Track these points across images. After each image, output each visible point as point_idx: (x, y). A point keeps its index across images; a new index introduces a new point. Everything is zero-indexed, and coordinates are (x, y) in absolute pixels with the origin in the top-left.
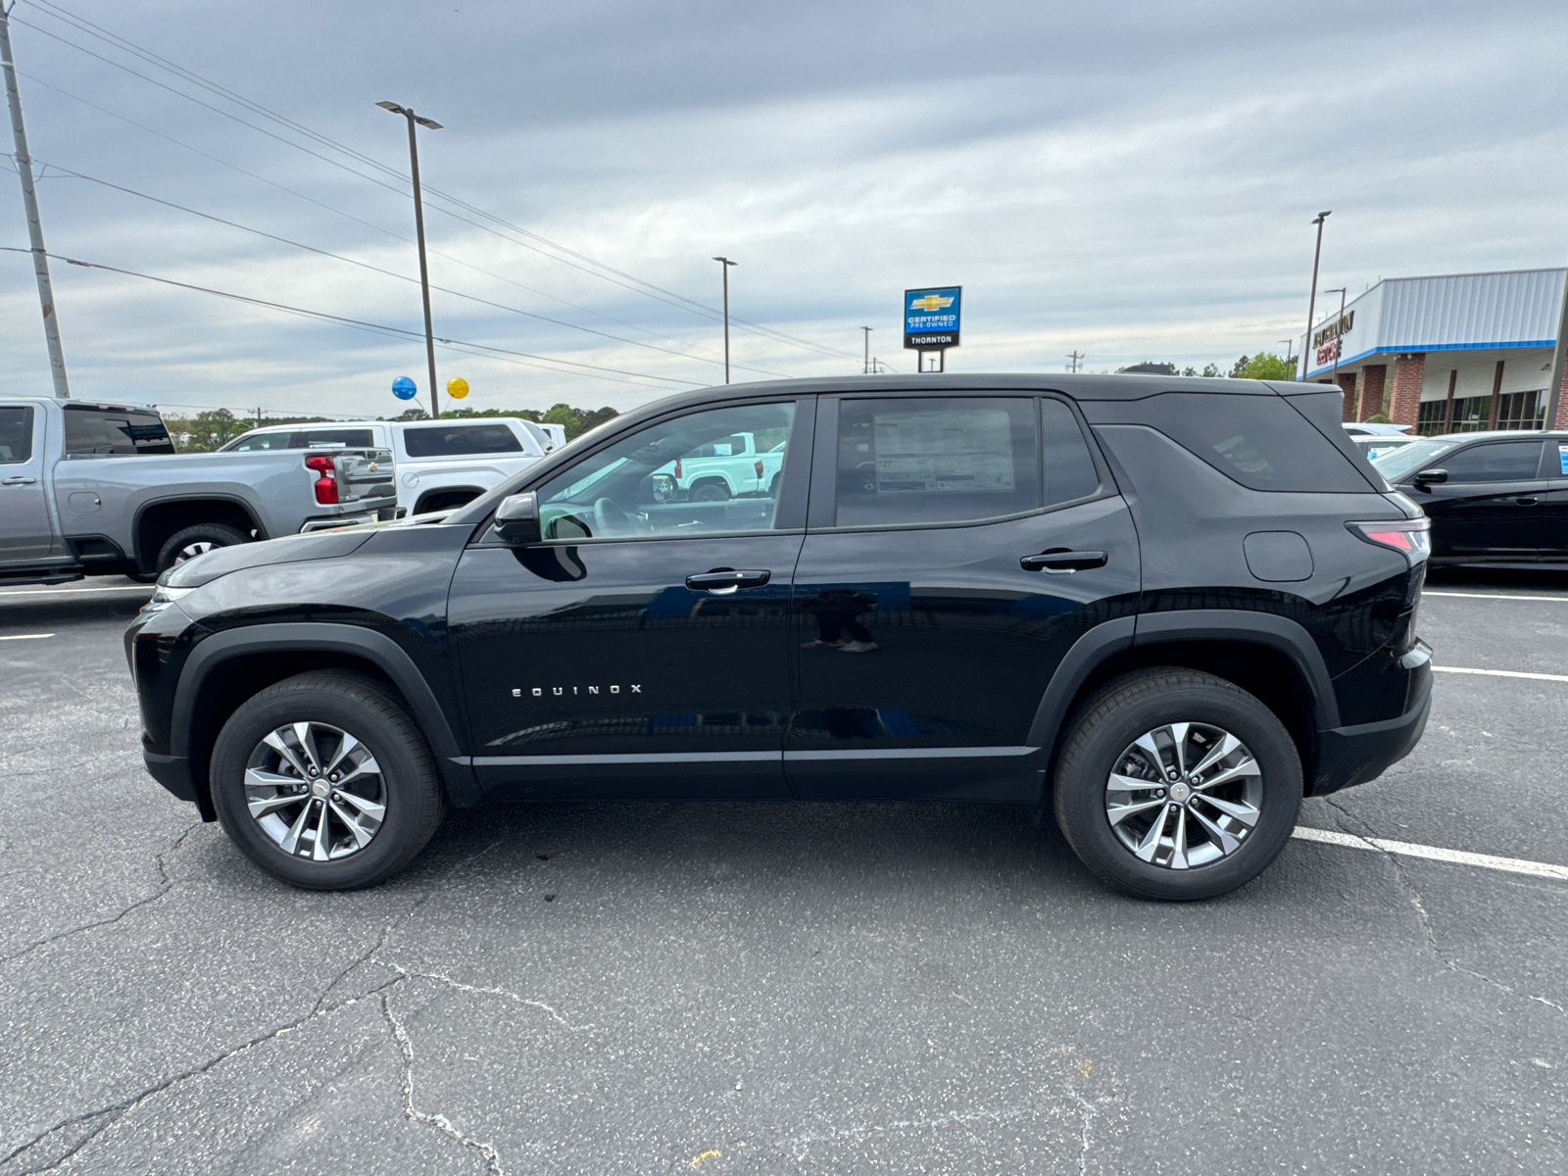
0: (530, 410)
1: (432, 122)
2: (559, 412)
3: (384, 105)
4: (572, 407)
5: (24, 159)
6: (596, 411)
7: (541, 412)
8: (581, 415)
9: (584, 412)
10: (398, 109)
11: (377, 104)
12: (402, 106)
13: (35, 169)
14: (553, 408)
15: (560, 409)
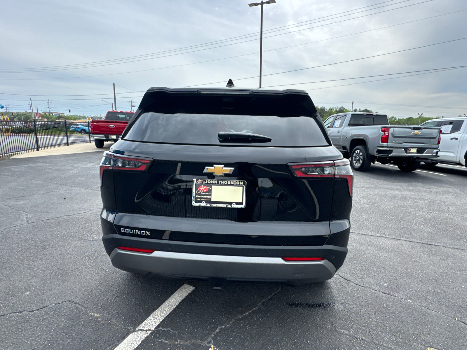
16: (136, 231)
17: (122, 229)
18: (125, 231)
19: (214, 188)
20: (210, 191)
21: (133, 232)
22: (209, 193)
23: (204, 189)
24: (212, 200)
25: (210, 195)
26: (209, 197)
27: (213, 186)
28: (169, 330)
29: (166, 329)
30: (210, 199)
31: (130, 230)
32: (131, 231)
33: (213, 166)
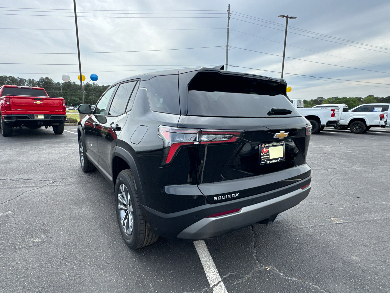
0: (359, 97)
1: (294, 17)
2: (369, 98)
3: (280, 16)
4: (375, 96)
5: (227, 46)
6: (385, 98)
7: (363, 98)
8: (378, 99)
9: (380, 98)
10: (284, 16)
11: (278, 17)
12: (285, 15)
13: (229, 48)
14: (367, 97)
15: (370, 97)
16: (227, 196)
17: (214, 198)
18: (218, 198)
19: (270, 149)
20: (268, 152)
21: (226, 197)
22: (268, 154)
23: (265, 151)
24: (270, 158)
25: (269, 155)
26: (268, 156)
27: (270, 148)
28: (230, 274)
29: (227, 275)
30: (269, 157)
31: (222, 196)
32: (224, 197)
33: (279, 132)
